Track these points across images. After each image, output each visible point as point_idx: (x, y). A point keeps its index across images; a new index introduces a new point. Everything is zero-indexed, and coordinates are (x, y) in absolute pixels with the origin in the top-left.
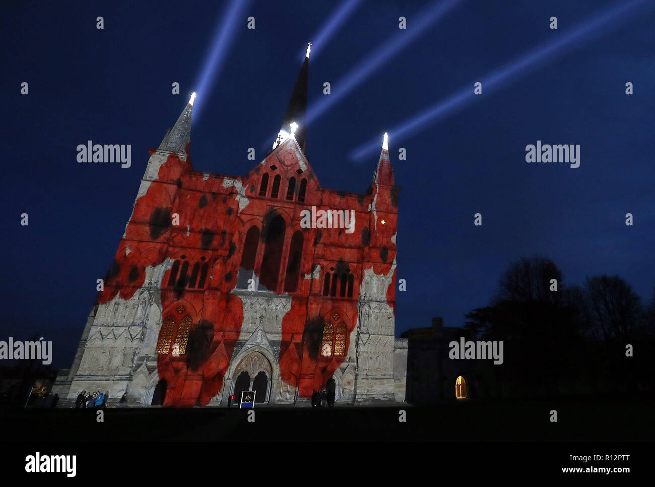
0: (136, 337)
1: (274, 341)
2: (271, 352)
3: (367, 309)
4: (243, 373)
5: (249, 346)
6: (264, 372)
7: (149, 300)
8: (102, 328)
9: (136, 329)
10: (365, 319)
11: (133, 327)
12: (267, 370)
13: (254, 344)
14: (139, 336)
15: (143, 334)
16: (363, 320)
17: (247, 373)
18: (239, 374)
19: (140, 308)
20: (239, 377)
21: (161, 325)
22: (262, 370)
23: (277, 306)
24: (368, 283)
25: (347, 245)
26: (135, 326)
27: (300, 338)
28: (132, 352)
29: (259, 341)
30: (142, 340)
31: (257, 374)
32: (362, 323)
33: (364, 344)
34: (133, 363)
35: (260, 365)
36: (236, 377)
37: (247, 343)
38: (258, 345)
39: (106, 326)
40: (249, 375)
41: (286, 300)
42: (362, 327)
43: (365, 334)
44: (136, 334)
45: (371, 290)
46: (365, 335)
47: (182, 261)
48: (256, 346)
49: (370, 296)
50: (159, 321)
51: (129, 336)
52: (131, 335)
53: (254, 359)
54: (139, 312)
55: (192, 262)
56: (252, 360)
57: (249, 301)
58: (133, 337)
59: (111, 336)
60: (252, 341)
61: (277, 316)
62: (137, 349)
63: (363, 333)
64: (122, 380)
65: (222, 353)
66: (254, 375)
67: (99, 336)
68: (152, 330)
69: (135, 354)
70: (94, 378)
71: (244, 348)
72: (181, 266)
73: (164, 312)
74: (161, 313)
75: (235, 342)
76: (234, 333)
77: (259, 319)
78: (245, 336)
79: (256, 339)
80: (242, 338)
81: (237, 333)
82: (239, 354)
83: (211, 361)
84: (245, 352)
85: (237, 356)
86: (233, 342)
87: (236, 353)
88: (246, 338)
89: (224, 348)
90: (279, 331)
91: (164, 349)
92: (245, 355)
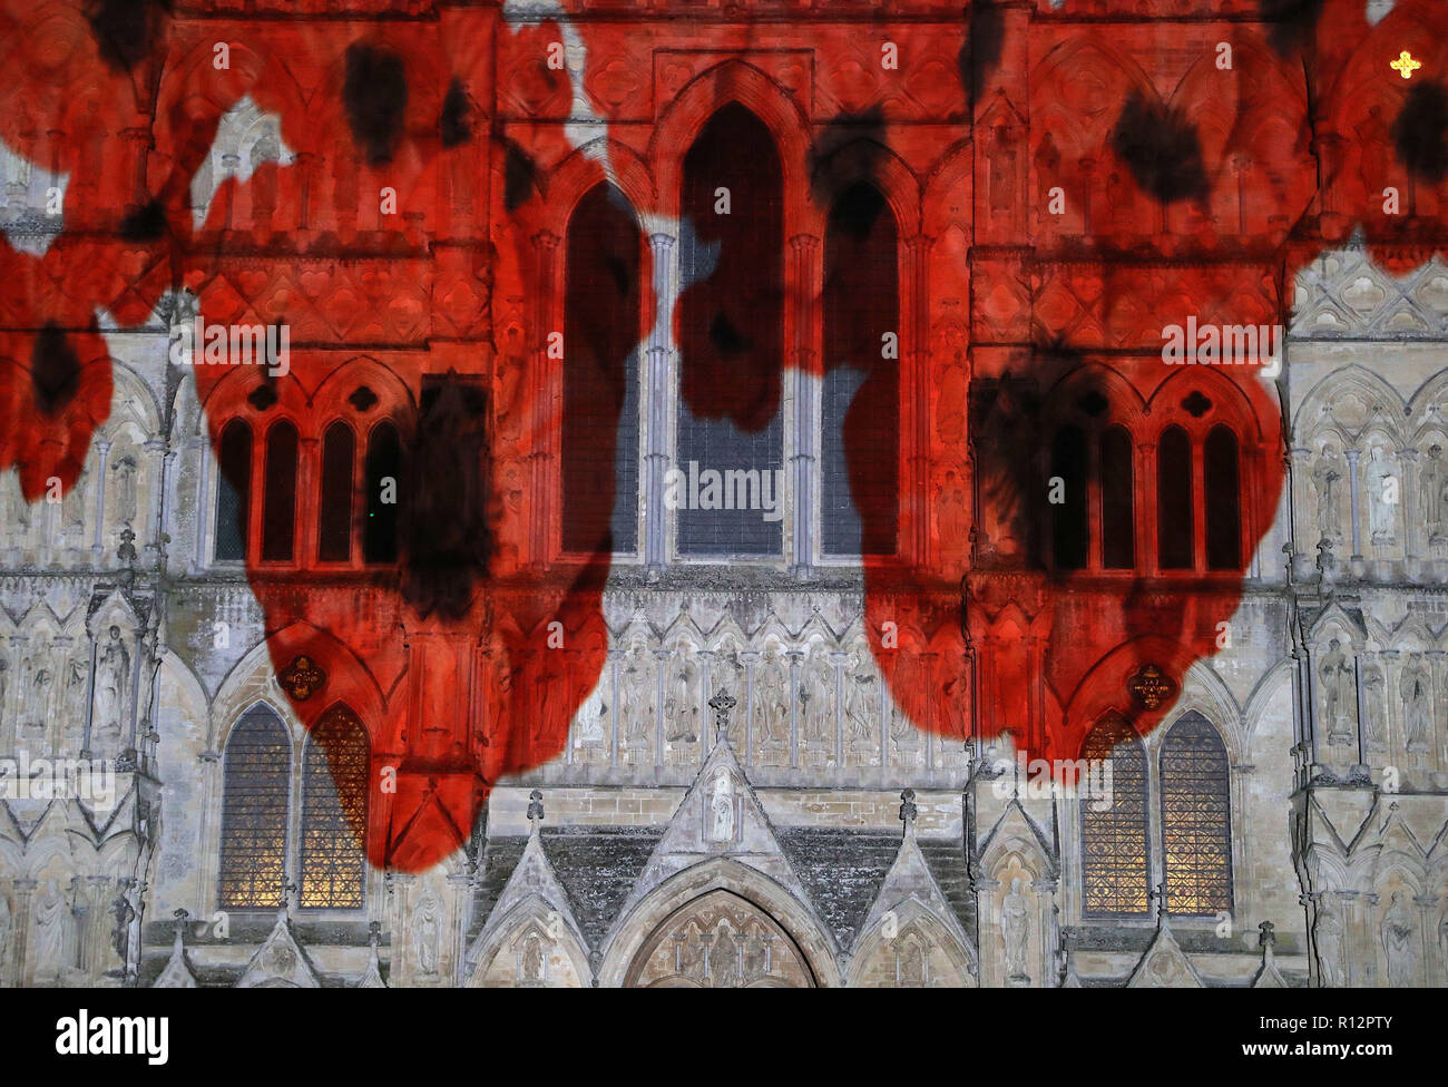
0: (115, 829)
1: (810, 831)
2: (797, 890)
3: (1346, 639)
5: (679, 862)
7: (140, 635)
10: (1334, 698)
13: (703, 848)
14: (125, 821)
15: (144, 811)
16: (1321, 701)
19: (105, 679)
21: (221, 763)
23: (795, 637)
24: (1331, 478)
25: (1167, 247)
27: (952, 816)
28: (104, 898)
29: (722, 831)
30: (145, 840)
32: (1322, 724)
33: (1348, 851)
34: (123, 952)
35: (751, 960)
37: (665, 845)
38: (723, 855)
41: (843, 603)
42: (1322, 746)
43: (1344, 786)
44: (110, 812)
45: (1357, 513)
46: (1346, 794)
47: (264, 421)
48: (712, 859)
49: (1357, 557)
50: (210, 742)
51: (82, 824)
52: (88, 816)
53: (715, 931)
54: (103, 699)
55: (311, 424)
56: (707, 937)
57: (639, 617)
58: (100, 824)
60: (690, 835)
61: (804, 697)
62: (129, 883)
63: (1328, 781)
65: (542, 899)
68: (183, 788)
69: (123, 911)
71: (649, 870)
72: (259, 449)
73: (222, 694)
74: (211, 701)
75: (601, 842)
76: (588, 794)
77: (707, 715)
78: (648, 806)
79: (706, 822)
80: (631, 820)
81: (605, 795)
82: (629, 904)
83: (494, 939)
84: (660, 894)
85: (624, 913)
86: (593, 842)
87: (616, 898)
88: (653, 819)
89: (547, 874)
90: (829, 776)
91: (259, 885)
92: (667, 908)
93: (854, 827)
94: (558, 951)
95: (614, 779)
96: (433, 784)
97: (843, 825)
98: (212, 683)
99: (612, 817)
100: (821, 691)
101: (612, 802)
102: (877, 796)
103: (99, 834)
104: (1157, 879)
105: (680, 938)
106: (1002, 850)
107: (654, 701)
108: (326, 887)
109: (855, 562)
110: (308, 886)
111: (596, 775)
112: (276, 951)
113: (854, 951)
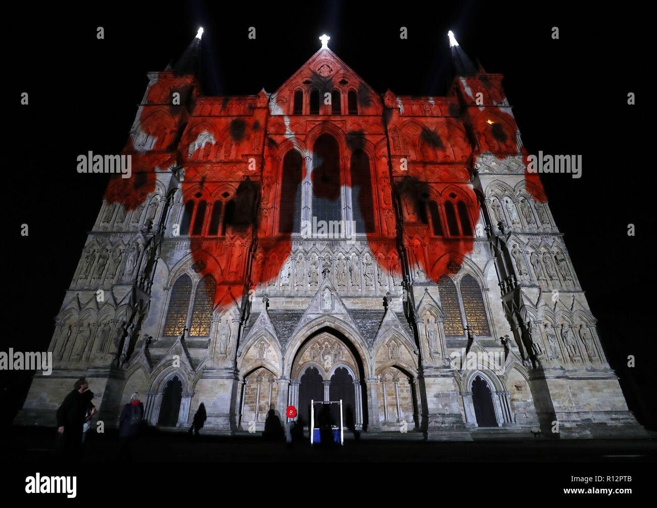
0: (123, 303)
1: (355, 310)
2: (353, 326)
4: (308, 370)
5: (313, 317)
6: (344, 368)
7: (145, 246)
8: (80, 293)
9: (123, 289)
11: (119, 288)
12: (349, 364)
13: (321, 312)
14: (127, 301)
15: (138, 300)
17: (315, 370)
18: (303, 373)
20: (303, 377)
21: (170, 291)
22: (341, 366)
23: (347, 253)
26: (121, 284)
29: (327, 306)
31: (333, 373)
35: (336, 355)
36: (299, 379)
37: (309, 312)
38: (327, 314)
39: (86, 290)
40: (320, 373)
41: (361, 244)
44: (123, 297)
47: (197, 200)
48: (324, 315)
50: (167, 284)
51: (111, 301)
52: (115, 299)
53: (324, 346)
54: (128, 263)
55: (211, 201)
56: (321, 348)
57: (301, 248)
58: (118, 302)
59: (92, 305)
60: (317, 308)
61: (350, 271)
62: (126, 323)
64: (98, 376)
65: (266, 329)
66: (328, 376)
67: (75, 304)
68: (158, 298)
69: (120, 331)
70: (65, 373)
71: (302, 320)
72: (196, 207)
73: (173, 270)
74: (170, 272)
75: (287, 314)
76: (283, 299)
77: (321, 275)
78: (303, 303)
79: (322, 304)
80: (298, 307)
81: (289, 300)
82: (296, 331)
83: (248, 343)
84: (306, 328)
85: (294, 334)
86: (284, 314)
87: (291, 330)
88: (304, 307)
89: (268, 321)
90: (359, 293)
91: (177, 329)
92: (309, 333)
93: (368, 309)
94: (271, 348)
95: (292, 295)
96: (229, 288)
97: (365, 308)
98: (171, 267)
99: (291, 306)
100: (356, 268)
101: (291, 302)
102: (375, 299)
103: (117, 305)
104: (465, 324)
105: (313, 348)
106: (424, 308)
107: (305, 272)
108: (198, 330)
109: (364, 235)
110: (192, 329)
111: (286, 293)
112: (176, 349)
113: (374, 346)
